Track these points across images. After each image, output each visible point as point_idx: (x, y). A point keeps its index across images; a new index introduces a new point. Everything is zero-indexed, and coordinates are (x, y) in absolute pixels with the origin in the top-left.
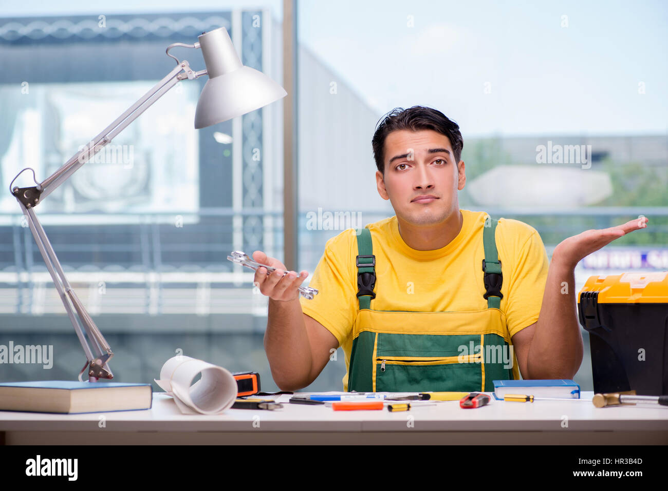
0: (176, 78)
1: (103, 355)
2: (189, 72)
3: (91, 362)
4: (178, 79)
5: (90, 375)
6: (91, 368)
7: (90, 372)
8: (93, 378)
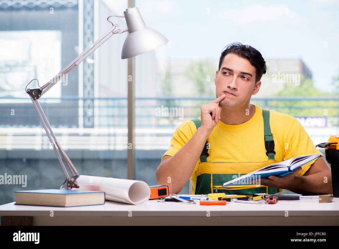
0: (112, 32)
1: (74, 176)
2: (119, 29)
3: (68, 179)
4: (113, 33)
5: (68, 186)
6: (68, 182)
7: (68, 184)
8: (70, 188)
